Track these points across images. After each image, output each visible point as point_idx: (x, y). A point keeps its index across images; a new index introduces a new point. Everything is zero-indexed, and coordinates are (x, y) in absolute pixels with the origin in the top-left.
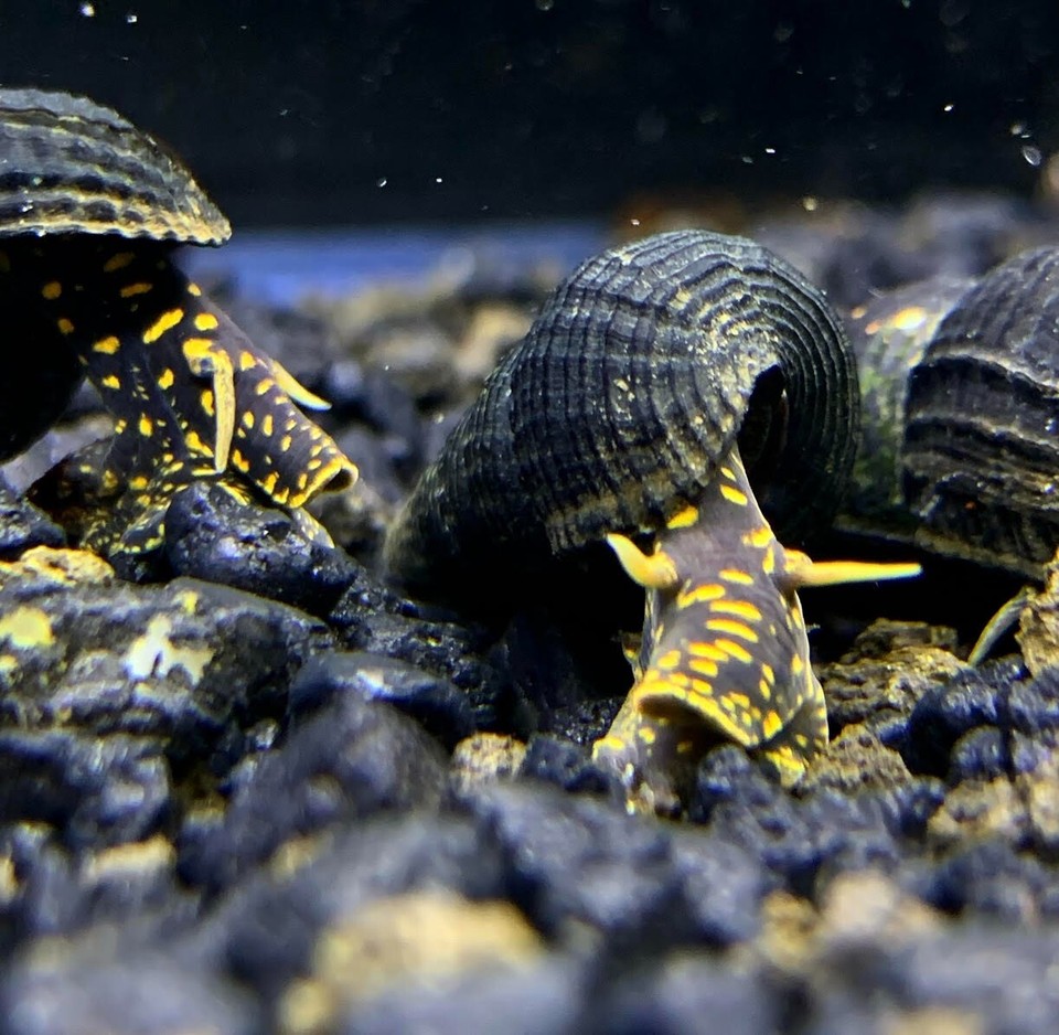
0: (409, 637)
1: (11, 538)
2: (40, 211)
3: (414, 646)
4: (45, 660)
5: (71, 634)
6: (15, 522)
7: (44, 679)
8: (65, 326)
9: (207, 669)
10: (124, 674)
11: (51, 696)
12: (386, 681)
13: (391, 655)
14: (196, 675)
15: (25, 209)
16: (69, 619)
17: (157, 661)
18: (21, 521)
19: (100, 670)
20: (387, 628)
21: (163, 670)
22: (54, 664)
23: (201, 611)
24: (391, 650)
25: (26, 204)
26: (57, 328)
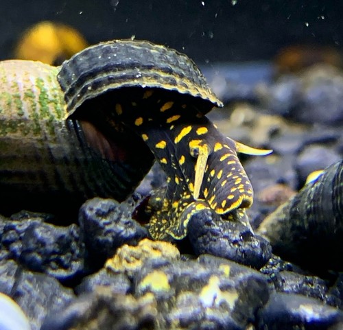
0: (302, 284)
1: (128, 234)
2: (144, 78)
3: (306, 289)
4: (167, 296)
5: (177, 284)
6: (130, 227)
7: (166, 305)
8: (145, 137)
9: (237, 304)
10: (201, 304)
11: (169, 312)
12: (314, 311)
13: (296, 293)
14: (232, 305)
15: (137, 76)
16: (175, 277)
17: (215, 298)
18: (131, 226)
19: (190, 301)
20: (291, 279)
21: (217, 302)
22: (170, 297)
23: (232, 275)
24: (295, 290)
25: (138, 74)
26: (142, 139)
